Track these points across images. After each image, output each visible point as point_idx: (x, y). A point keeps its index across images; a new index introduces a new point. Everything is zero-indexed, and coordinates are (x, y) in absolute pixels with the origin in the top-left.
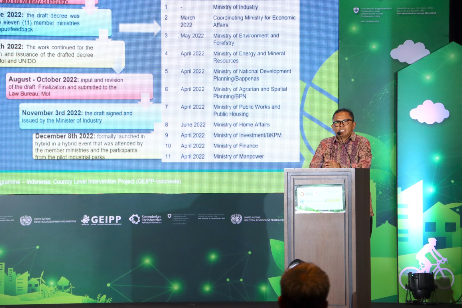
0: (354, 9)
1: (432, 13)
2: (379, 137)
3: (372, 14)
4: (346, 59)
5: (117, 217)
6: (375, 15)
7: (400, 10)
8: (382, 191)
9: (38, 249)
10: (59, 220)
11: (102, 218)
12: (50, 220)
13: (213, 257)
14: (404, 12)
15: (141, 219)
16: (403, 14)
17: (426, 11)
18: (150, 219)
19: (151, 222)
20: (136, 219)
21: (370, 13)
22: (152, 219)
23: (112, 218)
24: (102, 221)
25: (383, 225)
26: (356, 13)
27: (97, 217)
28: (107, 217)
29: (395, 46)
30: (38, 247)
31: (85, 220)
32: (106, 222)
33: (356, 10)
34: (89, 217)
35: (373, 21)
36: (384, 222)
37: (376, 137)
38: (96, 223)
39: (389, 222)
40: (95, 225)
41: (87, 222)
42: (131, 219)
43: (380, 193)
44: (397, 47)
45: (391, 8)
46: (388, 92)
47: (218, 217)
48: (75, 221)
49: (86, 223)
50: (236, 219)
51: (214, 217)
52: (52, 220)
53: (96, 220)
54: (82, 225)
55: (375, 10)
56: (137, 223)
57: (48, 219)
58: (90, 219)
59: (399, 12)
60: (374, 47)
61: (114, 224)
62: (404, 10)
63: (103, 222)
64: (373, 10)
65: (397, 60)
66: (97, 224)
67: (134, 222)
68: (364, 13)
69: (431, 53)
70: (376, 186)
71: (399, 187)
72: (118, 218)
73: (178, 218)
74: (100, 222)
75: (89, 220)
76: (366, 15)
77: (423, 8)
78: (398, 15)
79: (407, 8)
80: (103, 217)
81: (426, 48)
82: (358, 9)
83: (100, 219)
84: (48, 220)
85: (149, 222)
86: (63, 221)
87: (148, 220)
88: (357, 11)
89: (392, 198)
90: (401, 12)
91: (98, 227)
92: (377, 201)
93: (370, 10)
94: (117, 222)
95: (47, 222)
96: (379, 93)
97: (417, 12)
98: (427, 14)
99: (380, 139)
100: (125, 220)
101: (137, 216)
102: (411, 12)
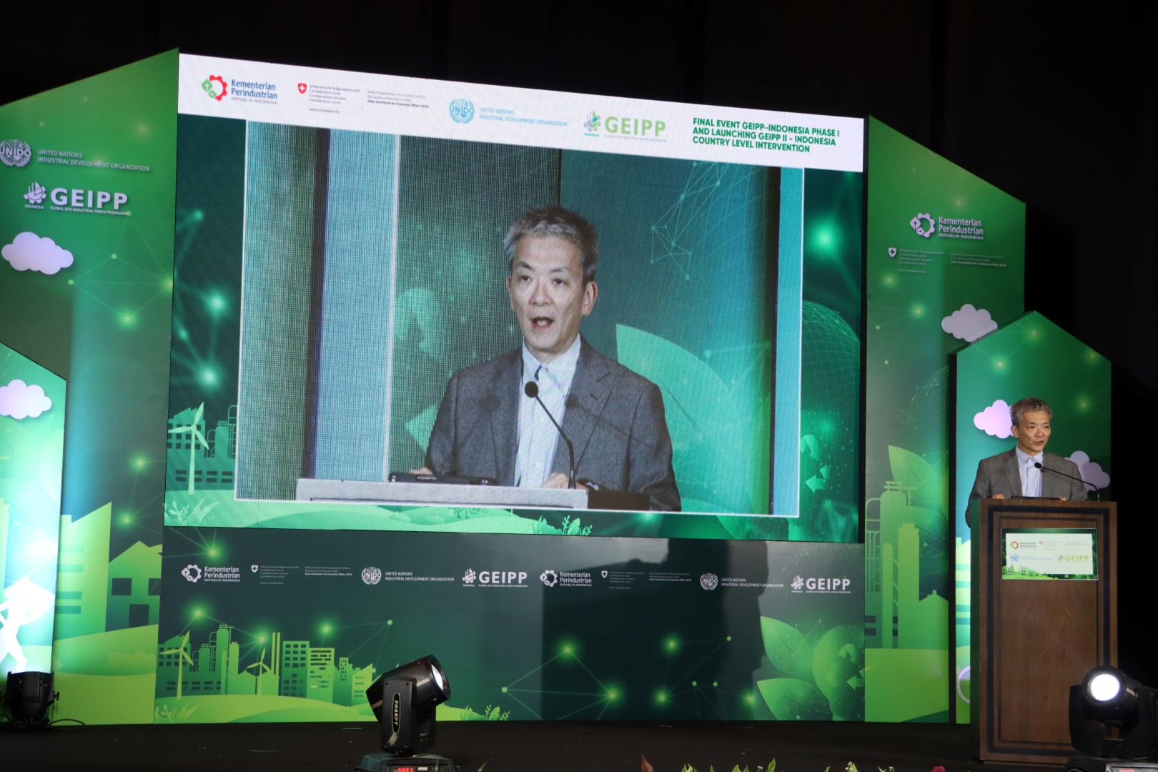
0: (890, 249)
1: (1001, 265)
2: (924, 455)
3: (916, 259)
4: (878, 327)
5: (520, 574)
6: (921, 261)
7: (955, 256)
8: (927, 542)
9: (391, 626)
10: (427, 577)
11: (496, 575)
12: (411, 577)
13: (672, 645)
14: (961, 261)
15: (558, 578)
16: (960, 262)
17: (993, 260)
18: (573, 578)
19: (575, 583)
20: (550, 578)
21: (913, 257)
22: (577, 578)
23: (512, 575)
24: (496, 580)
25: (929, 596)
26: (893, 256)
27: (488, 573)
28: (504, 574)
29: (948, 312)
30: (390, 622)
31: (469, 578)
32: (503, 581)
33: (892, 252)
34: (475, 573)
35: (917, 271)
36: (931, 593)
37: (919, 454)
38: (487, 584)
39: (938, 593)
40: (485, 586)
41: (472, 582)
42: (543, 577)
43: (925, 545)
44: (951, 315)
45: (943, 253)
46: (938, 384)
47: (681, 577)
48: (453, 579)
49: (470, 583)
50: (709, 582)
51: (673, 578)
52: (414, 576)
53: (486, 578)
54: (464, 585)
55: (919, 254)
56: (552, 585)
57: (409, 574)
58: (477, 575)
59: (954, 260)
60: (918, 311)
61: (516, 586)
62: (961, 256)
63: (498, 582)
64: (917, 253)
65: (951, 335)
66: (489, 586)
67: (548, 583)
68: (903, 256)
69: (1000, 327)
70: (919, 534)
71: (959, 536)
72: (523, 576)
73: (618, 577)
74: (494, 581)
75: (475, 578)
76: (907, 261)
77: (989, 257)
78: (953, 264)
79: (966, 255)
80: (498, 573)
81: (992, 319)
82: (895, 250)
83: (494, 577)
84: (408, 576)
85: (571, 583)
86: (433, 579)
87: (570, 580)
88: (894, 254)
89: (942, 554)
90: (958, 261)
91: (491, 591)
92: (920, 557)
93: (912, 253)
94: (520, 582)
95: (407, 579)
96: (924, 385)
97: (979, 262)
98: (993, 266)
99: (926, 459)
100: (533, 578)
101: (552, 572)
102: (971, 261)
